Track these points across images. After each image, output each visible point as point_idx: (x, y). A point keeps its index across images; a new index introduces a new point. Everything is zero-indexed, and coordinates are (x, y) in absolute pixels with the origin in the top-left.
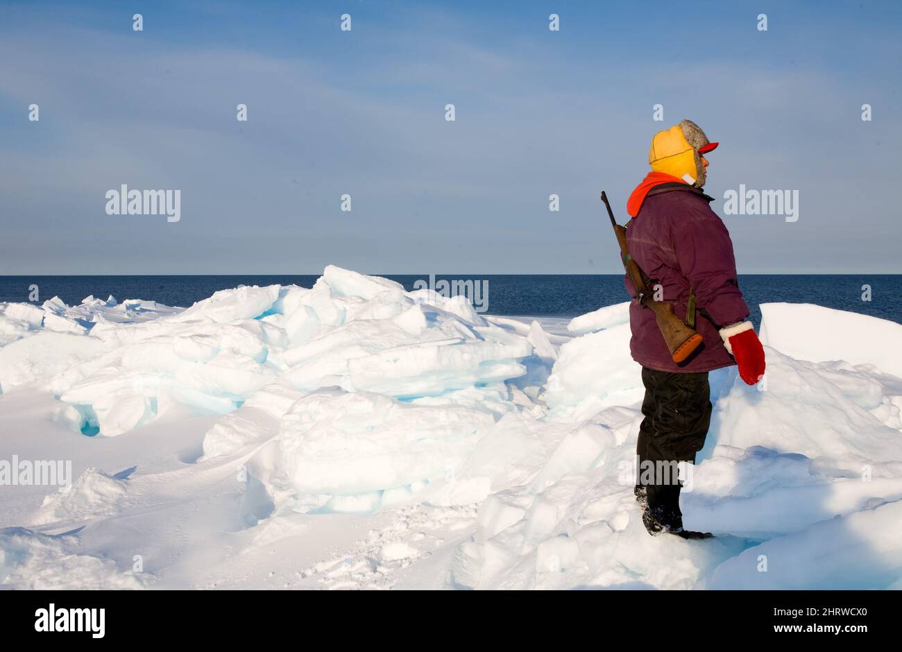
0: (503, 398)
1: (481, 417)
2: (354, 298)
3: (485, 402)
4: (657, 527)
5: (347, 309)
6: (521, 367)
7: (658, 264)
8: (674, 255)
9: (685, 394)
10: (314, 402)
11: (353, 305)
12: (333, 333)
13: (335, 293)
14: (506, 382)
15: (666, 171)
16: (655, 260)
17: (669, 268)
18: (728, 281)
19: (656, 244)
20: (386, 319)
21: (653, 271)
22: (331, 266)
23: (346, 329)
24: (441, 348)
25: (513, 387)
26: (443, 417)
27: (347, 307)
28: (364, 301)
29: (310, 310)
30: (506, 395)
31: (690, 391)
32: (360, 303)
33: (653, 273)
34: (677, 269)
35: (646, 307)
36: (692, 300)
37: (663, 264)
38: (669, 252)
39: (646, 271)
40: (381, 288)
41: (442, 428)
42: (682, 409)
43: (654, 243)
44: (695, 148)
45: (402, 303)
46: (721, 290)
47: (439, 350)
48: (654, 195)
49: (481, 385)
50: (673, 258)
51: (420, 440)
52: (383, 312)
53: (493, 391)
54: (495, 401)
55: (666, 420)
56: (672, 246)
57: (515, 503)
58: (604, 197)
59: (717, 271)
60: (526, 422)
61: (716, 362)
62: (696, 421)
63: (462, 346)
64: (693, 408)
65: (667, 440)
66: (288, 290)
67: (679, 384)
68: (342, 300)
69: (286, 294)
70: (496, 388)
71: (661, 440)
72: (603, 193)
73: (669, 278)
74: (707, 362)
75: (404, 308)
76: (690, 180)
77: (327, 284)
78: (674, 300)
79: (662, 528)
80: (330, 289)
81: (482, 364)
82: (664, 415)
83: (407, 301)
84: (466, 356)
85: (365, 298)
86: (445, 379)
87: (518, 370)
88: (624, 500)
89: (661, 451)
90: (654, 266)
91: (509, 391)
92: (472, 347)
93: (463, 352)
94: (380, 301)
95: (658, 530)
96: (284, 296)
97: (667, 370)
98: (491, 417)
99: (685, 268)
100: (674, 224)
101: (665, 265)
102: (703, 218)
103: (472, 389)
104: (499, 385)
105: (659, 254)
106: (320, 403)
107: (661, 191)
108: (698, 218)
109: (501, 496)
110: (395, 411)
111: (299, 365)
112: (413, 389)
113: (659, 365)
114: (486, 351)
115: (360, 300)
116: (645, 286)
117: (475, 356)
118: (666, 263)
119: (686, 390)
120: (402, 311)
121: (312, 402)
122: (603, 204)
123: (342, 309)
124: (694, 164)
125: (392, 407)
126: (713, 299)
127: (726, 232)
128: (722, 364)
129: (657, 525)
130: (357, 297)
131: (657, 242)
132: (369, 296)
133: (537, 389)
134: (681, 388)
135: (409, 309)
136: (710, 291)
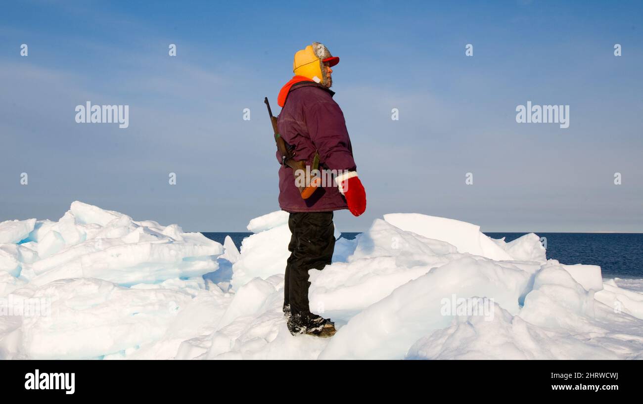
0: (201, 287)
1: (182, 297)
2: (93, 225)
3: (187, 289)
4: (297, 329)
5: (87, 233)
6: (215, 264)
7: (295, 134)
8: (305, 127)
9: (314, 228)
10: (51, 287)
11: (92, 230)
12: (74, 248)
13: (78, 222)
14: (205, 277)
15: (303, 74)
16: (293, 131)
17: (303, 136)
18: (340, 143)
19: (294, 120)
20: (117, 238)
21: (291, 139)
22: (76, 202)
23: (85, 245)
24: (153, 246)
25: (209, 281)
26: (152, 297)
27: (87, 231)
28: (100, 226)
29: (58, 234)
30: (204, 286)
31: (319, 226)
32: (97, 228)
33: (292, 141)
34: (308, 137)
35: (288, 167)
36: (316, 157)
37: (299, 134)
38: (302, 124)
39: (287, 141)
40: (114, 217)
41: (151, 304)
42: (313, 240)
43: (292, 120)
44: (320, 59)
45: (129, 227)
46: (335, 149)
47: (152, 246)
48: (295, 89)
49: (184, 278)
50: (304, 128)
51: (134, 314)
52: (114, 233)
53: (194, 282)
54: (194, 288)
55: (302, 249)
56: (304, 121)
57: (201, 345)
58: (266, 101)
59: (333, 136)
60: (215, 297)
61: (335, 204)
62: (323, 248)
63: (170, 245)
64: (321, 239)
65: (304, 262)
66: (42, 223)
67: (311, 221)
68: (84, 226)
69: (40, 227)
70: (196, 281)
71: (299, 263)
72: (266, 98)
73: (303, 144)
74: (330, 204)
75: (131, 230)
76: (317, 80)
77: (73, 215)
78: (306, 160)
79: (300, 329)
80: (75, 218)
81: (185, 259)
82: (301, 246)
83: (134, 226)
84: (173, 252)
85: (101, 225)
86: (157, 271)
87: (213, 266)
88: (277, 323)
89: (299, 271)
90: (292, 136)
91: (206, 283)
92: (177, 245)
93: (170, 250)
94: (113, 226)
95: (298, 331)
96: (39, 228)
97: (301, 211)
98: (190, 297)
99: (312, 135)
100: (305, 105)
101: (300, 135)
102: (325, 101)
103: (177, 279)
104: (198, 278)
105: (295, 126)
106: (56, 288)
107: (299, 86)
108: (321, 102)
109: (191, 341)
110: (116, 293)
111: (46, 273)
112: (131, 277)
113: (296, 208)
114: (188, 250)
115: (97, 227)
116: (288, 152)
117: (180, 252)
118: (301, 133)
119: (316, 225)
120: (129, 232)
121: (49, 287)
122: (265, 105)
123: (83, 233)
124: (320, 70)
125: (113, 289)
126: (330, 155)
127: (341, 113)
128: (340, 207)
129: (297, 328)
130: (96, 224)
131: (294, 119)
132: (104, 223)
133: (227, 284)
134: (312, 224)
135: (134, 231)
136: (328, 149)
